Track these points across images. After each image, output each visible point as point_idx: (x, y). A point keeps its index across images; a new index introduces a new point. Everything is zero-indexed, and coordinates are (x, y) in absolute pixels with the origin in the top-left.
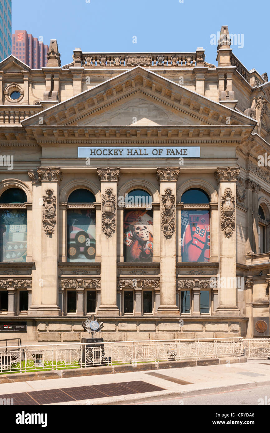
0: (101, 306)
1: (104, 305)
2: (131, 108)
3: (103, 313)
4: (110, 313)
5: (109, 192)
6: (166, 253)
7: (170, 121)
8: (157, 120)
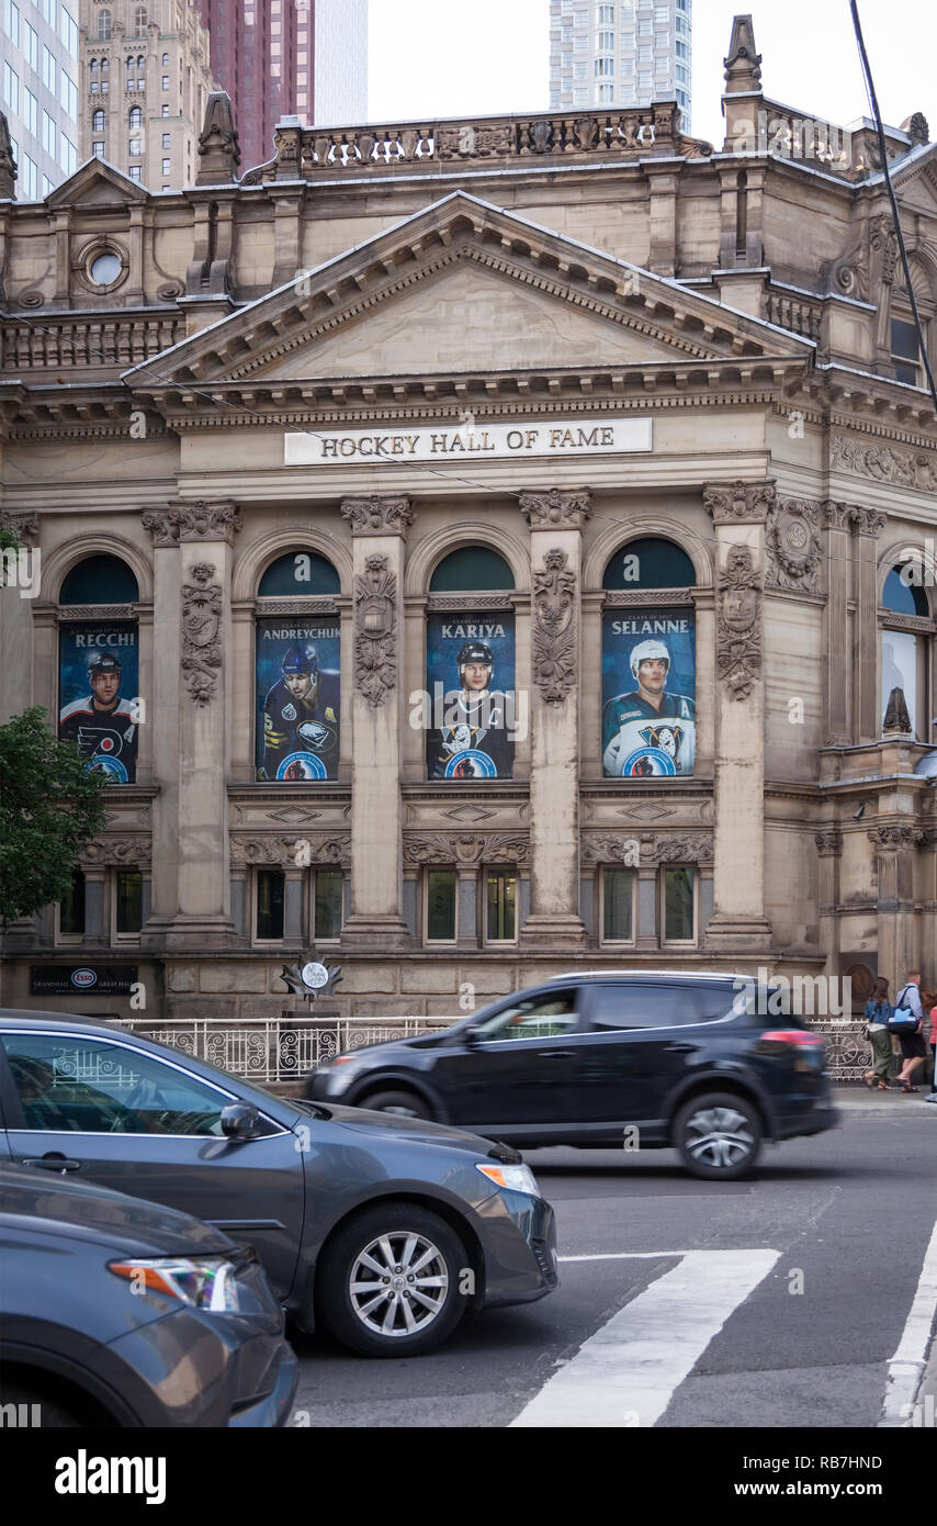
0: (352, 919)
1: (361, 915)
2: (444, 304)
3: (358, 940)
4: (378, 940)
5: (376, 566)
6: (546, 755)
7: (561, 341)
8: (521, 340)
